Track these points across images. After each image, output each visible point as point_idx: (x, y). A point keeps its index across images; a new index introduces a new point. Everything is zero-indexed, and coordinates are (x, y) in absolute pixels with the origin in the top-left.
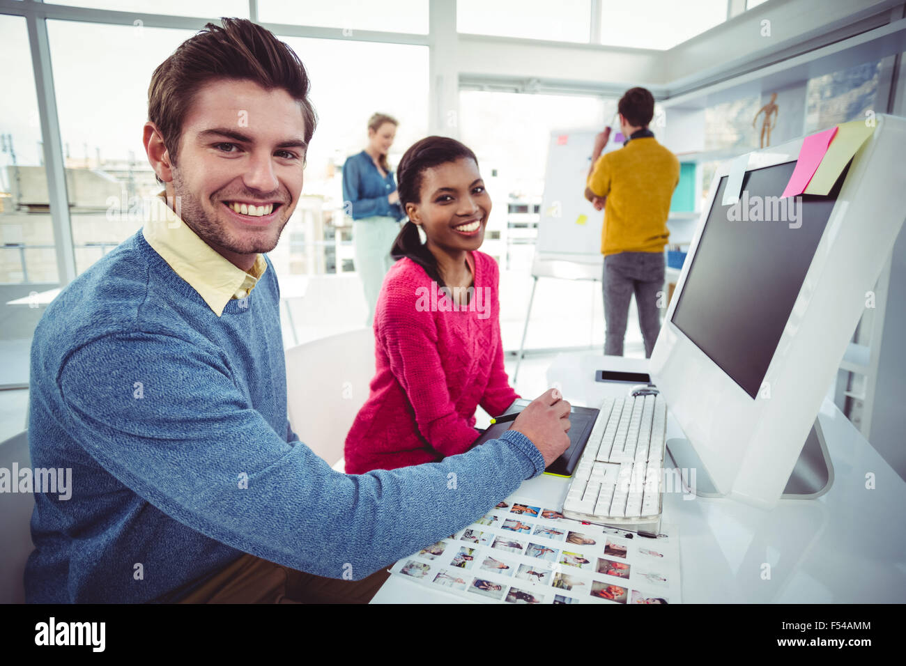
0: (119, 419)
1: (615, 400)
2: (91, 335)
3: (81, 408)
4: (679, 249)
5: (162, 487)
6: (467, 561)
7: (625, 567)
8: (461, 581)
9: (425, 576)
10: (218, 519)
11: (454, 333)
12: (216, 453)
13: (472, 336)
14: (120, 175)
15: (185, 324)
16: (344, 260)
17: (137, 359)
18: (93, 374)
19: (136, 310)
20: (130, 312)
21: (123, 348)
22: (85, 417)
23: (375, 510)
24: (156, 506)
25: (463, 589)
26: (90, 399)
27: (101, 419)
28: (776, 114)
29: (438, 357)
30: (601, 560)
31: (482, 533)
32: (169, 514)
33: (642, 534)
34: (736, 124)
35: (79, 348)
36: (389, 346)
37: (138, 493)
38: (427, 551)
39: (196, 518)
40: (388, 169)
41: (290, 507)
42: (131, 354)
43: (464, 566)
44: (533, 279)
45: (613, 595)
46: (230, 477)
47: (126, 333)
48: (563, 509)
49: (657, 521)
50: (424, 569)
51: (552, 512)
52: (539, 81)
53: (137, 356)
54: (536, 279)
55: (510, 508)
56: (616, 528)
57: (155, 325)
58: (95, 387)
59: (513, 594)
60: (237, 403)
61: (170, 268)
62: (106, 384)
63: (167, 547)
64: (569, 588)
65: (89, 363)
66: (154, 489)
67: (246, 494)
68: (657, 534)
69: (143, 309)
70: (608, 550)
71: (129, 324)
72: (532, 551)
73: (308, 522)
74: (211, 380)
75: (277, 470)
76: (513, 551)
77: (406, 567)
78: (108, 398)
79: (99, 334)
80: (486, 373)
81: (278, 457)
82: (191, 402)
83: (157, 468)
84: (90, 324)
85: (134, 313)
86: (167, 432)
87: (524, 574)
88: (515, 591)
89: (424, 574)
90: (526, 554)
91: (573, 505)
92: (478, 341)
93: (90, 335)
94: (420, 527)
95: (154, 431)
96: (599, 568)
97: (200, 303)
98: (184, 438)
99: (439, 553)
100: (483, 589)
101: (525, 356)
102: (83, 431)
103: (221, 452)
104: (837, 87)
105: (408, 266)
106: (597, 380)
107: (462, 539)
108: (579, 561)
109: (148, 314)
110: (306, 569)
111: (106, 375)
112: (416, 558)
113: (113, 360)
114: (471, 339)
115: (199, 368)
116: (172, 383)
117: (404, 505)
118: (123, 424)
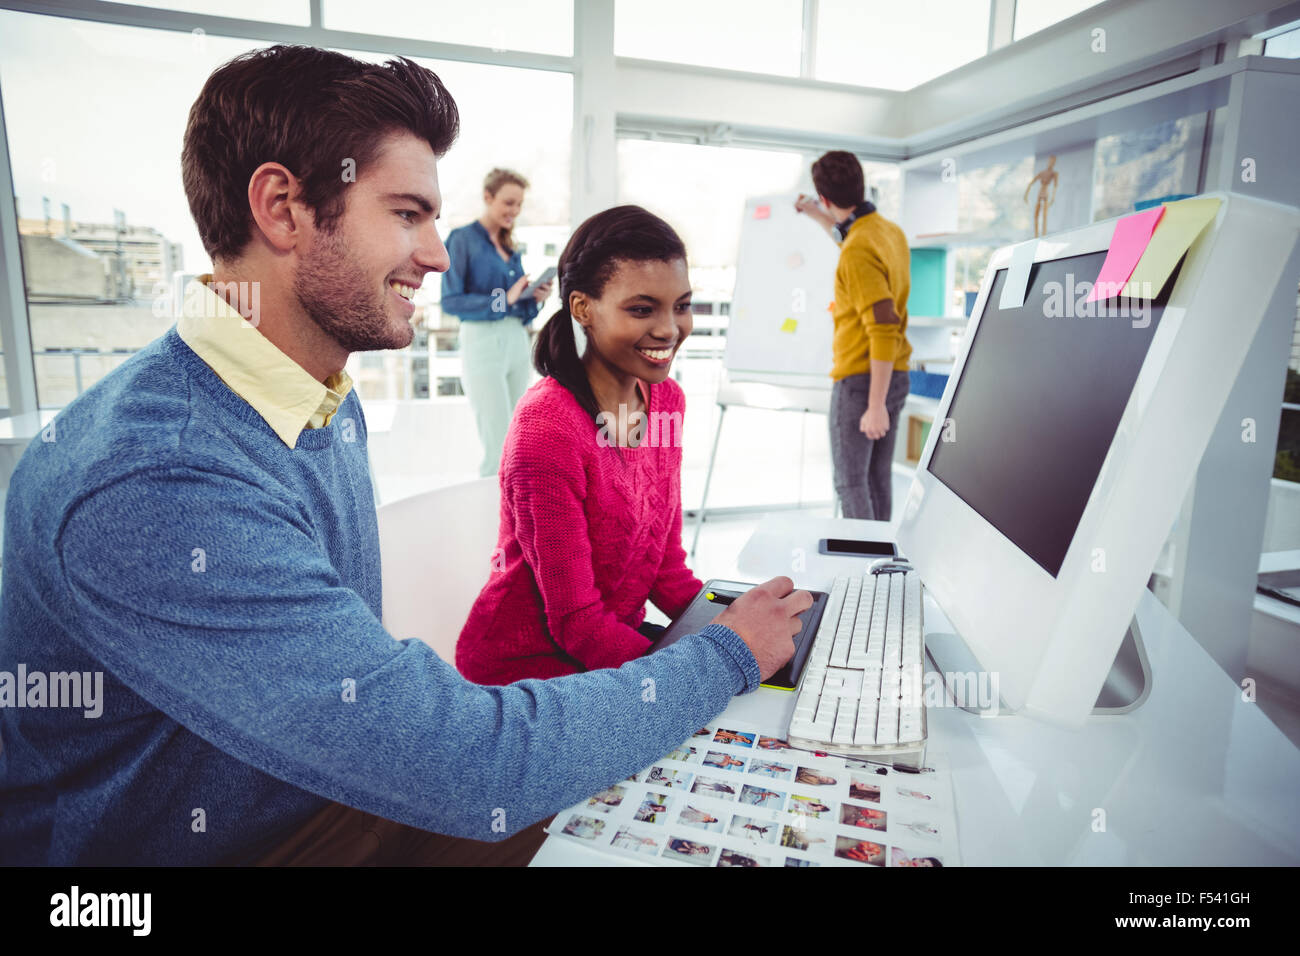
0: (151, 599)
1: (849, 579)
2: (111, 474)
3: (93, 585)
4: (923, 368)
5: (213, 702)
6: (658, 814)
7: (879, 815)
8: (651, 842)
9: (598, 837)
10: (297, 749)
11: (614, 487)
12: (296, 649)
13: (639, 492)
14: (101, 247)
15: (245, 459)
16: (440, 378)
17: (180, 509)
18: (113, 532)
19: (176, 437)
20: (169, 439)
21: (159, 493)
22: (97, 598)
23: (527, 737)
24: (199, 733)
25: (655, 854)
26: (107, 569)
27: (124, 598)
28: (1056, 185)
29: (584, 522)
30: (845, 806)
31: (676, 772)
32: (218, 746)
33: (899, 768)
34: (994, 196)
35: (92, 494)
36: (515, 502)
37: (172, 716)
38: (598, 800)
39: (261, 751)
40: (513, 249)
41: (404, 731)
42: (171, 502)
43: (653, 821)
44: (719, 409)
45: (866, 855)
46: (317, 686)
47: (164, 469)
48: (788, 736)
49: (921, 750)
50: (596, 826)
51: (772, 740)
52: (729, 128)
53: (180, 505)
54: (724, 408)
55: (713, 736)
56: (864, 761)
57: (206, 459)
58: (115, 552)
59: (727, 858)
60: (324, 577)
61: (218, 379)
62: (133, 546)
63: (203, 798)
64: (804, 847)
65: (106, 515)
66: (200, 707)
67: (341, 713)
68: (920, 768)
69: (187, 436)
70: (855, 791)
71: (167, 456)
72: (749, 796)
73: (430, 753)
74: (288, 542)
75: (386, 677)
76: (722, 797)
77: (570, 824)
78: (135, 568)
79: (123, 472)
80: (659, 545)
81: (388, 659)
82: (261, 573)
83: (206, 675)
84: (109, 456)
85: (174, 441)
86: (224, 618)
87: (739, 829)
88: (729, 854)
89: (597, 833)
90: (740, 800)
91: (802, 729)
92: (649, 499)
93: (109, 474)
94: (590, 762)
95: (205, 617)
96: (843, 817)
97: (263, 429)
98: (249, 627)
99: (617, 803)
100: (683, 852)
101: (708, 518)
102: (91, 622)
103: (303, 649)
104: (1127, 151)
105: (551, 389)
106: (821, 552)
107: (647, 781)
108: (815, 808)
109: (195, 444)
110: (425, 824)
111: (133, 533)
112: (584, 810)
113: (144, 510)
114: (638, 496)
115: (271, 524)
116: (233, 544)
117: (568, 731)
118: (157, 606)
